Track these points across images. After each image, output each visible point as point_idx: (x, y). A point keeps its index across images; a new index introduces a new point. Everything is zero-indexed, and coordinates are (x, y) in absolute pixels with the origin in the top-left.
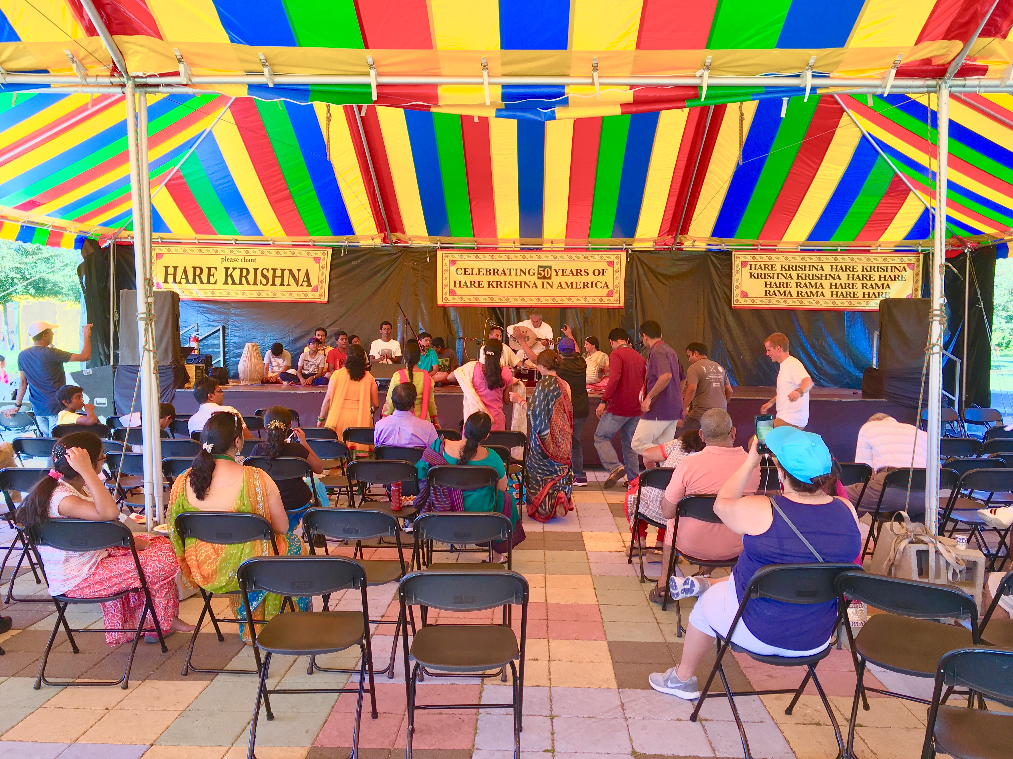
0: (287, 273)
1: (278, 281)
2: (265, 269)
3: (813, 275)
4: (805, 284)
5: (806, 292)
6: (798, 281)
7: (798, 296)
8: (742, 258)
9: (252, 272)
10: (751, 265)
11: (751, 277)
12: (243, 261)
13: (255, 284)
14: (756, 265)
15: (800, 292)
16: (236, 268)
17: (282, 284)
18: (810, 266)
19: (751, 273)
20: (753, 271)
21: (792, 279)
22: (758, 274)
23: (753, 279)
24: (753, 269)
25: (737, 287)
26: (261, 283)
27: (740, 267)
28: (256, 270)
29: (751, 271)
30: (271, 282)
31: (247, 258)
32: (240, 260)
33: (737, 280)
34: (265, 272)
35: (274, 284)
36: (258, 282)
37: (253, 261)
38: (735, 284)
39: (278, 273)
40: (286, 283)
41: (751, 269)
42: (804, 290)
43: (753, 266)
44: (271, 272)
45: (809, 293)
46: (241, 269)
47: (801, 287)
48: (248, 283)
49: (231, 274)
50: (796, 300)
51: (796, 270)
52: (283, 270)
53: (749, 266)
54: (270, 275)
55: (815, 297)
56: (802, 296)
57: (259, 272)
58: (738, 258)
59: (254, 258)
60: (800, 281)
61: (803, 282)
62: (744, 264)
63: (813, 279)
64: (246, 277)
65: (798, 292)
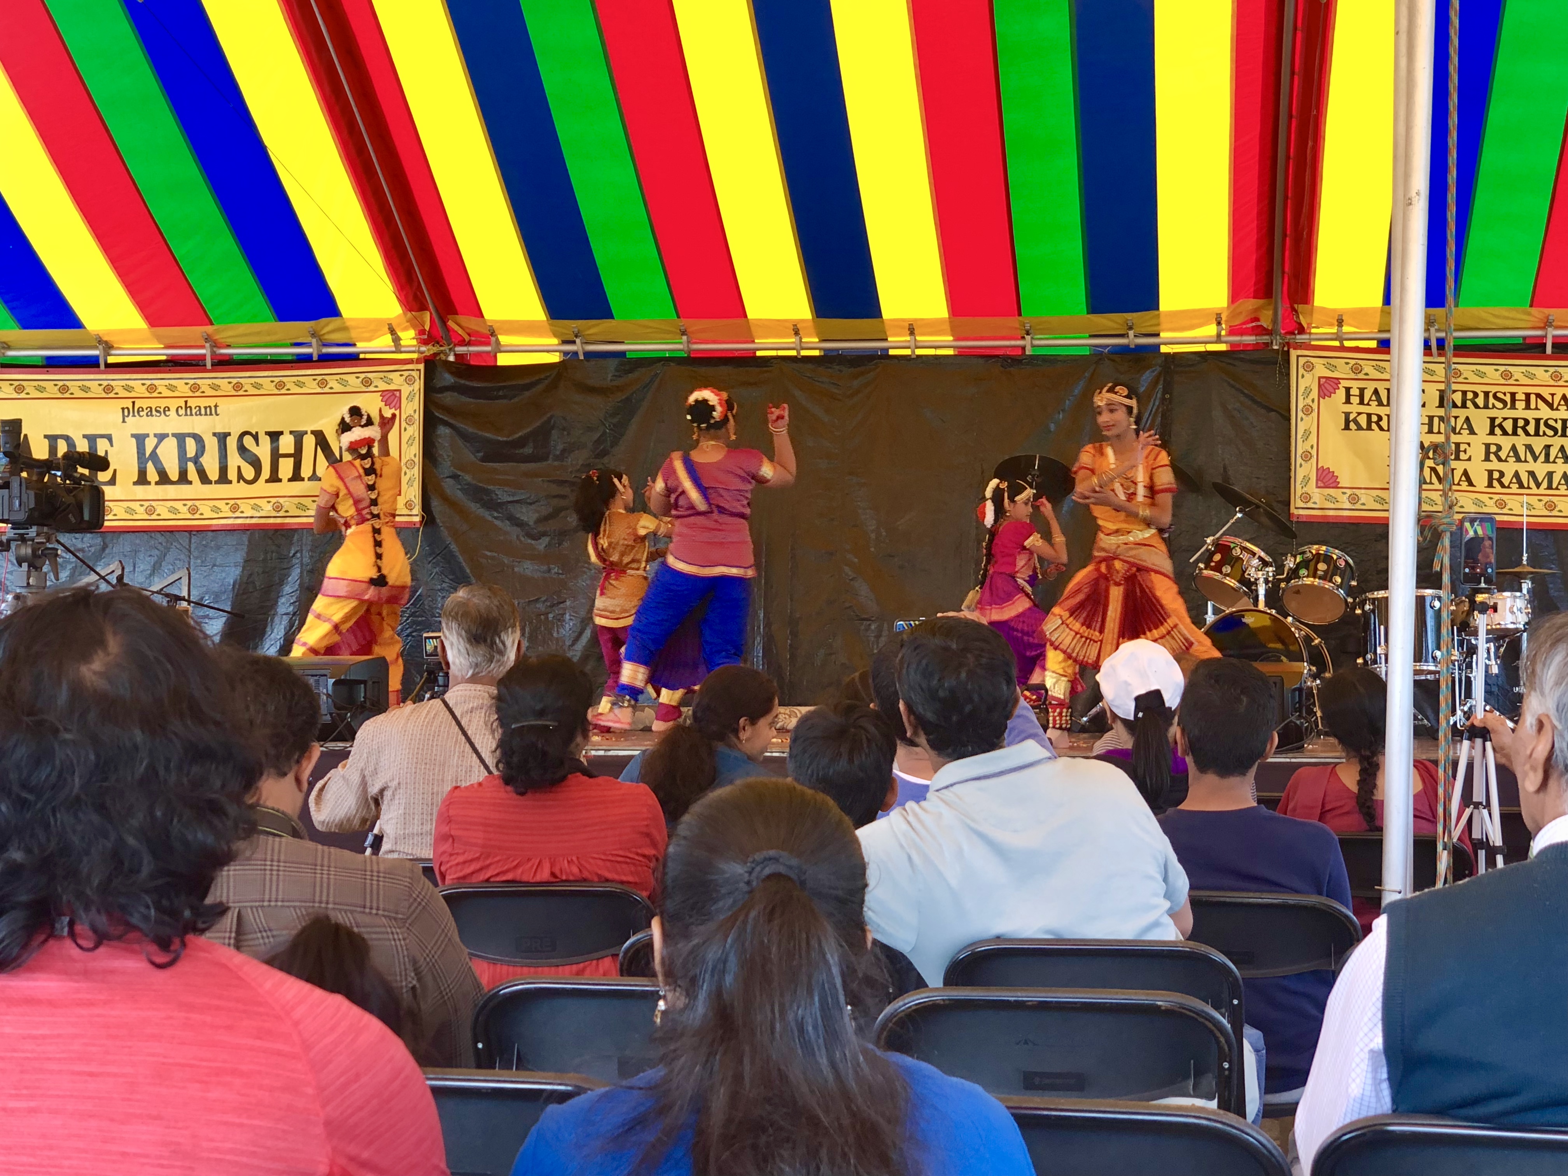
1: (286, 467)
2: (246, 433)
3: (1538, 421)
4: (1514, 448)
5: (1517, 475)
6: (1491, 439)
7: (1490, 485)
8: (1321, 370)
9: (211, 444)
10: (1348, 390)
11: (1347, 427)
12: (182, 412)
13: (223, 478)
14: (1362, 391)
15: (1496, 475)
16: (167, 435)
17: (296, 476)
18: (1528, 396)
19: (1347, 415)
20: (1354, 408)
21: (1472, 432)
22: (1369, 416)
23: (1353, 432)
24: (1355, 400)
25: (1307, 457)
26: (240, 477)
27: (1315, 394)
28: (222, 438)
29: (1347, 408)
30: (266, 473)
31: (192, 403)
32: (172, 413)
33: (1307, 434)
34: (248, 441)
35: (274, 478)
36: (232, 475)
37: (211, 411)
38: (1300, 446)
39: (287, 444)
40: (306, 472)
41: (1348, 401)
42: (1510, 468)
43: (1355, 391)
44: (265, 441)
45: (1524, 477)
46: (181, 438)
47: (1500, 459)
48: (204, 478)
49: (154, 452)
50: (1484, 498)
51: (1486, 407)
52: (299, 437)
53: (1341, 394)
54: (263, 451)
55: (1542, 490)
56: (1502, 485)
57: (232, 444)
58: (1309, 367)
59: (211, 402)
60: (1499, 439)
61: (1506, 443)
62: (1327, 387)
63: (1537, 434)
64: (196, 460)
65: (1490, 473)
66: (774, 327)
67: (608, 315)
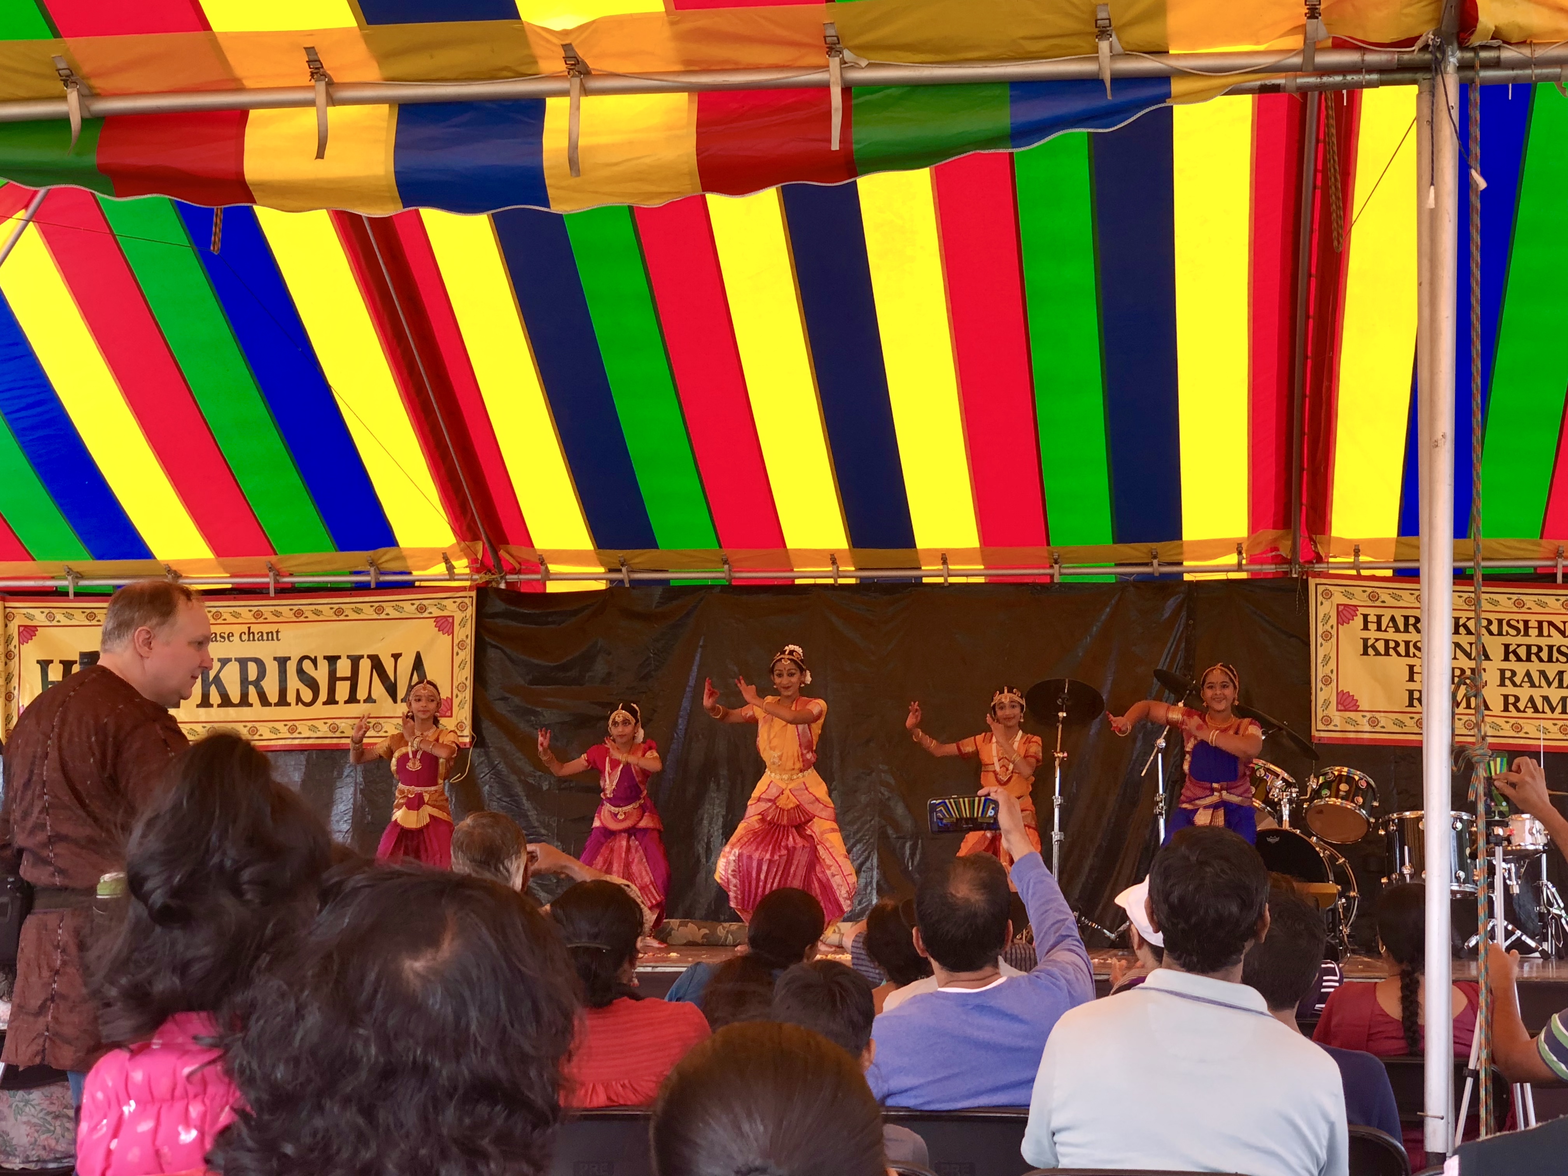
0: (365, 666)
1: (343, 690)
2: (305, 657)
3: (1550, 648)
4: (1528, 674)
5: (1531, 699)
6: (1505, 665)
7: (1506, 709)
8: (1339, 598)
9: (272, 669)
10: (1365, 617)
11: (1365, 653)
12: (245, 637)
13: (283, 701)
14: (1379, 618)
15: (1511, 700)
16: (229, 660)
17: (352, 699)
18: (1540, 623)
19: (1365, 641)
20: (1372, 634)
21: (1487, 658)
22: (1387, 642)
23: (1372, 658)
24: (1372, 626)
25: (1327, 681)
26: (299, 699)
27: (1333, 621)
28: (282, 662)
29: (1365, 634)
30: (323, 695)
31: (255, 629)
32: (236, 638)
33: (1327, 659)
34: (307, 665)
35: (331, 700)
36: (291, 697)
37: (273, 636)
38: (1319, 671)
39: (344, 668)
40: (362, 694)
41: (1366, 628)
42: (1524, 693)
43: (1372, 618)
44: (323, 666)
45: (1539, 702)
46: (243, 663)
47: (1514, 684)
48: (264, 701)
49: (217, 677)
50: (1501, 722)
51: (1500, 633)
52: (355, 661)
53: (1359, 621)
54: (321, 675)
55: (1556, 715)
56: (1518, 710)
57: (291, 667)
58: (1328, 595)
59: (273, 628)
60: (1513, 664)
61: (1521, 669)
62: (1345, 614)
63: (1550, 660)
64: (257, 683)
65: (1506, 697)
66: (812, 556)
67: (653, 544)
